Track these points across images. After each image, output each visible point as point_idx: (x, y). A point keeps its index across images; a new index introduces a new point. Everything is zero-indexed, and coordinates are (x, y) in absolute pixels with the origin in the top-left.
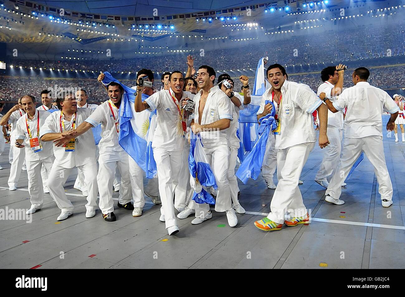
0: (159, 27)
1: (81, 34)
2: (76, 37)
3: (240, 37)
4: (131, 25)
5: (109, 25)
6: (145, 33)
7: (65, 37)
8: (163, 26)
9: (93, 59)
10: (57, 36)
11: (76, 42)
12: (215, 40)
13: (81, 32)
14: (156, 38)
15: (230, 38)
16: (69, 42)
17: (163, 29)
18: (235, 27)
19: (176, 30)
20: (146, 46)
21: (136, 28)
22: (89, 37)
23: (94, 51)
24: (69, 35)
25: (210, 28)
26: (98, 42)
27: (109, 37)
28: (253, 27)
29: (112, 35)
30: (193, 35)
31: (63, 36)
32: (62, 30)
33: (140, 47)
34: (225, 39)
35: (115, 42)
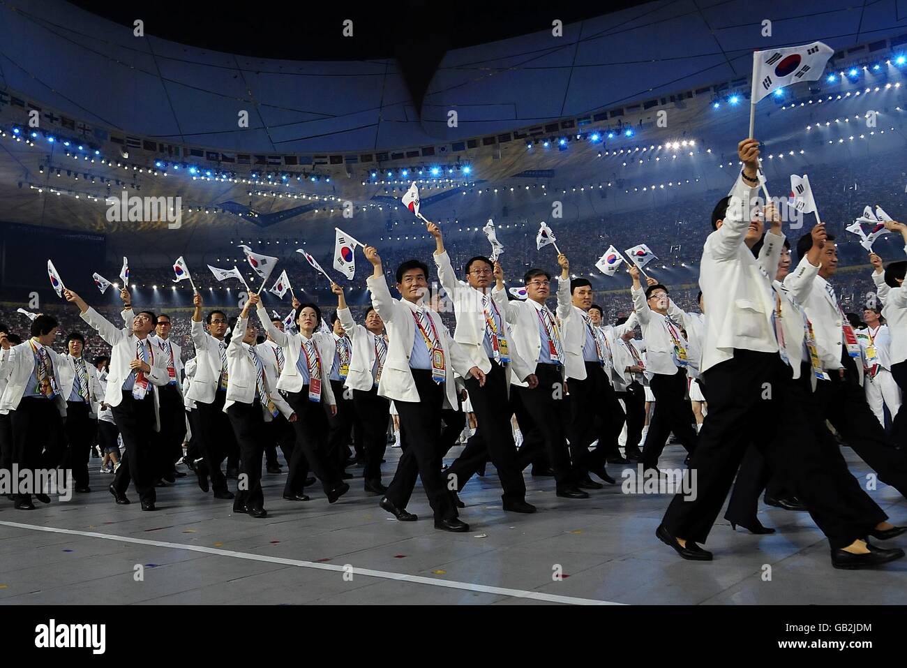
0: (435, 171)
1: (257, 204)
2: (246, 210)
3: (647, 180)
4: (369, 174)
5: (318, 177)
6: (401, 190)
7: (223, 211)
8: (443, 168)
9: (284, 258)
10: (207, 212)
11: (247, 222)
12: (578, 194)
13: (257, 199)
14: (428, 199)
15: (620, 184)
16: (233, 224)
17: (444, 175)
18: (630, 156)
19: (477, 178)
20: (405, 221)
21: (379, 178)
22: (274, 209)
23: (286, 241)
24: (231, 206)
25: (564, 163)
26: (294, 219)
27: (320, 205)
28: (683, 152)
29: (325, 199)
30: (519, 186)
31: (220, 211)
32: (218, 197)
33: (390, 223)
34: (606, 188)
35: (331, 215)
